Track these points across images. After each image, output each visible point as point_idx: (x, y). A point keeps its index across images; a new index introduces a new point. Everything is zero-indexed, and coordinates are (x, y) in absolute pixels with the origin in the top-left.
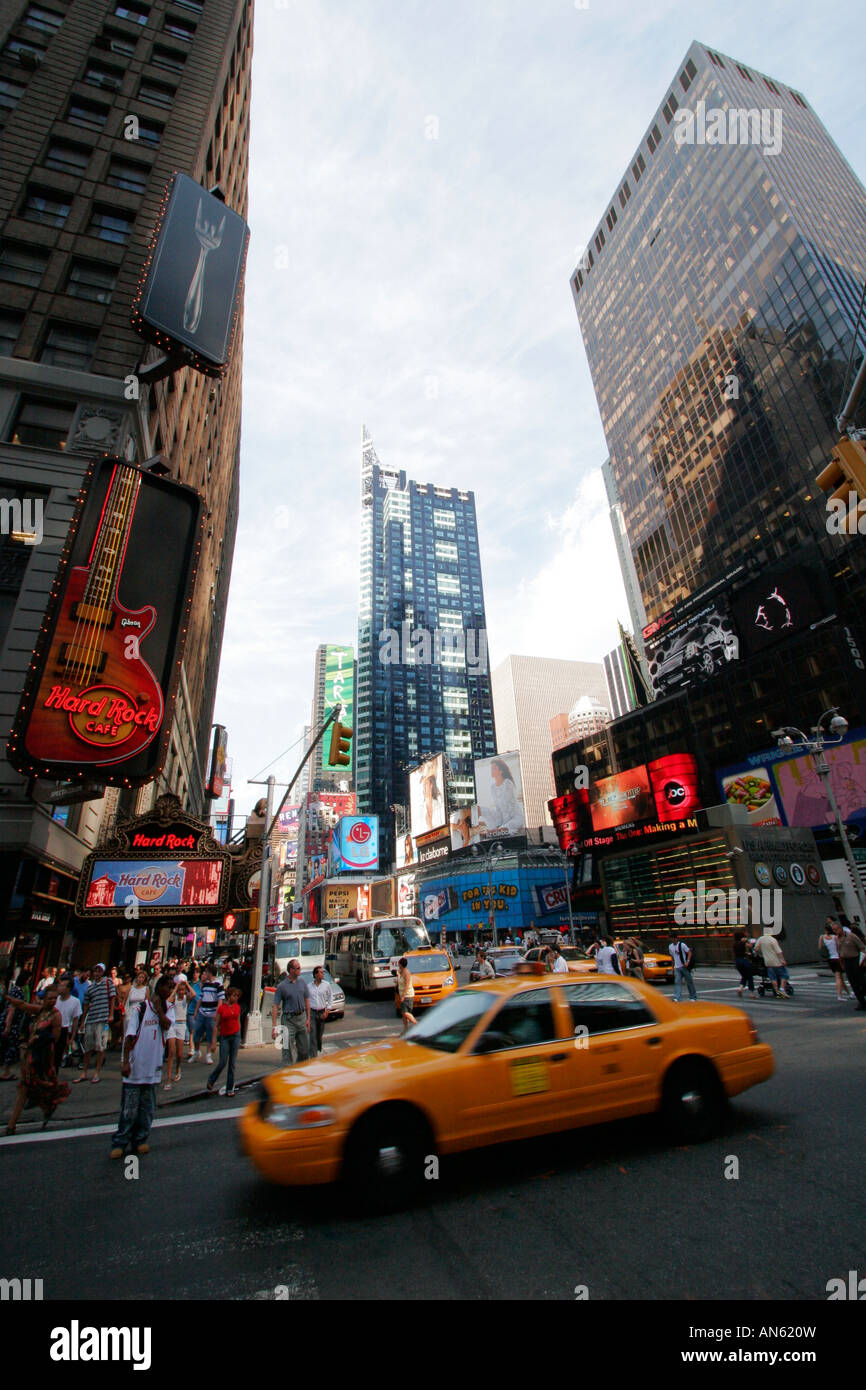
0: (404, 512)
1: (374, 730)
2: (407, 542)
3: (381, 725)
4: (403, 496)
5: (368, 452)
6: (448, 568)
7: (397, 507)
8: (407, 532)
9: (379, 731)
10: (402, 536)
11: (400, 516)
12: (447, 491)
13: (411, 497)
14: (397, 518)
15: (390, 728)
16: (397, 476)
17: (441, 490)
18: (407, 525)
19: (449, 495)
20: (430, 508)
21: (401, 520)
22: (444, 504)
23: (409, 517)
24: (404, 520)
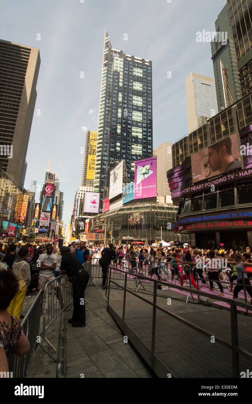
0: (120, 68)
1: (102, 160)
2: (121, 80)
3: (106, 158)
4: (121, 61)
5: (108, 43)
6: (138, 93)
7: (117, 65)
8: (121, 77)
9: (104, 160)
10: (119, 78)
11: (119, 69)
12: (140, 60)
13: (124, 62)
14: (117, 70)
15: (108, 159)
16: (119, 53)
17: (138, 60)
18: (121, 73)
19: (141, 62)
20: (132, 67)
21: (119, 71)
22: (139, 66)
23: (122, 70)
24: (120, 71)
